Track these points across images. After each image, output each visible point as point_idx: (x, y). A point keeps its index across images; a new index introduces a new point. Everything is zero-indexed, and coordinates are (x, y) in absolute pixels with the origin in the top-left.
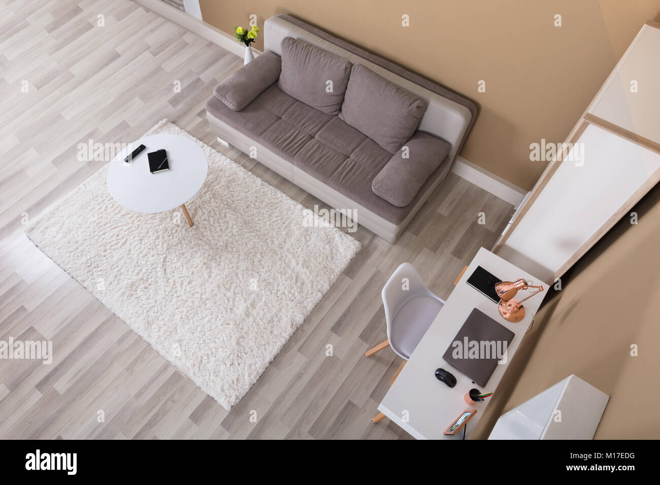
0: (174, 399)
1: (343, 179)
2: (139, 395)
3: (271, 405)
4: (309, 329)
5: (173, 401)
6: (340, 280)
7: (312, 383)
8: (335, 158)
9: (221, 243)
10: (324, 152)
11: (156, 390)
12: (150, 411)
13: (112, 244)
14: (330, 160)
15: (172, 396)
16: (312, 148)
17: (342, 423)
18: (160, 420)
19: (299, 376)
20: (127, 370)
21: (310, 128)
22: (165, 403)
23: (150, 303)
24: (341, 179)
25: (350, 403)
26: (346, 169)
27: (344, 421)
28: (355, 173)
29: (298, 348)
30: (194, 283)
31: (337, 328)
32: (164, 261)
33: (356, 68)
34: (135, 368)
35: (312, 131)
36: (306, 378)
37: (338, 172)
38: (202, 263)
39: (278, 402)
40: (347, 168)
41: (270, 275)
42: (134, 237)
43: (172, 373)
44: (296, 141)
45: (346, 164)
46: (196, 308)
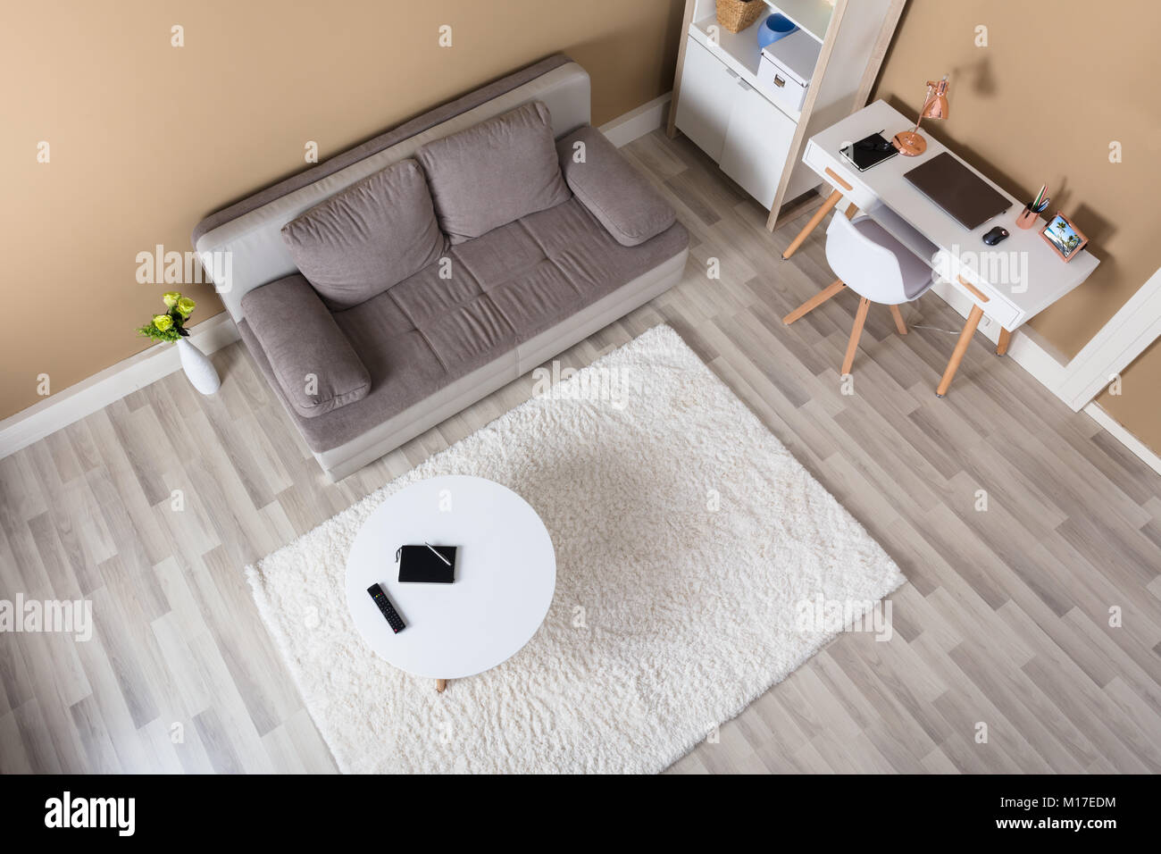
0: (874, 661)
1: (591, 276)
2: (860, 719)
3: (903, 519)
4: (792, 437)
5: (879, 663)
6: (717, 371)
7: (876, 455)
8: (545, 276)
9: (602, 526)
10: (527, 287)
11: (855, 688)
12: (892, 706)
13: (538, 731)
14: (546, 283)
15: (870, 663)
16: (507, 298)
17: (939, 434)
18: (907, 690)
19: (863, 469)
20: (812, 735)
21: (465, 290)
22: (880, 676)
23: (692, 673)
24: (591, 280)
25: (911, 416)
26: (573, 268)
27: (937, 431)
28: (586, 260)
29: (819, 460)
30: (671, 587)
31: (797, 399)
32: (612, 632)
33: (427, 154)
34: (811, 720)
35: (472, 290)
36: (867, 460)
37: (575, 280)
38: (634, 564)
39: (899, 508)
40: (571, 264)
41: (687, 464)
42: (535, 681)
43: (831, 659)
44: (483, 320)
45: (561, 263)
46: (721, 593)
